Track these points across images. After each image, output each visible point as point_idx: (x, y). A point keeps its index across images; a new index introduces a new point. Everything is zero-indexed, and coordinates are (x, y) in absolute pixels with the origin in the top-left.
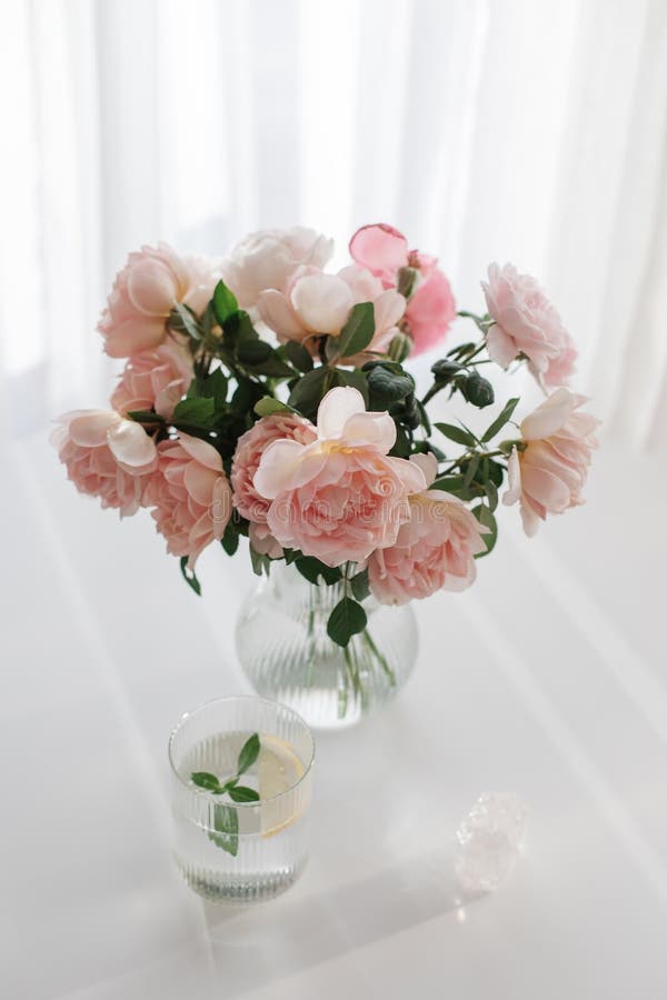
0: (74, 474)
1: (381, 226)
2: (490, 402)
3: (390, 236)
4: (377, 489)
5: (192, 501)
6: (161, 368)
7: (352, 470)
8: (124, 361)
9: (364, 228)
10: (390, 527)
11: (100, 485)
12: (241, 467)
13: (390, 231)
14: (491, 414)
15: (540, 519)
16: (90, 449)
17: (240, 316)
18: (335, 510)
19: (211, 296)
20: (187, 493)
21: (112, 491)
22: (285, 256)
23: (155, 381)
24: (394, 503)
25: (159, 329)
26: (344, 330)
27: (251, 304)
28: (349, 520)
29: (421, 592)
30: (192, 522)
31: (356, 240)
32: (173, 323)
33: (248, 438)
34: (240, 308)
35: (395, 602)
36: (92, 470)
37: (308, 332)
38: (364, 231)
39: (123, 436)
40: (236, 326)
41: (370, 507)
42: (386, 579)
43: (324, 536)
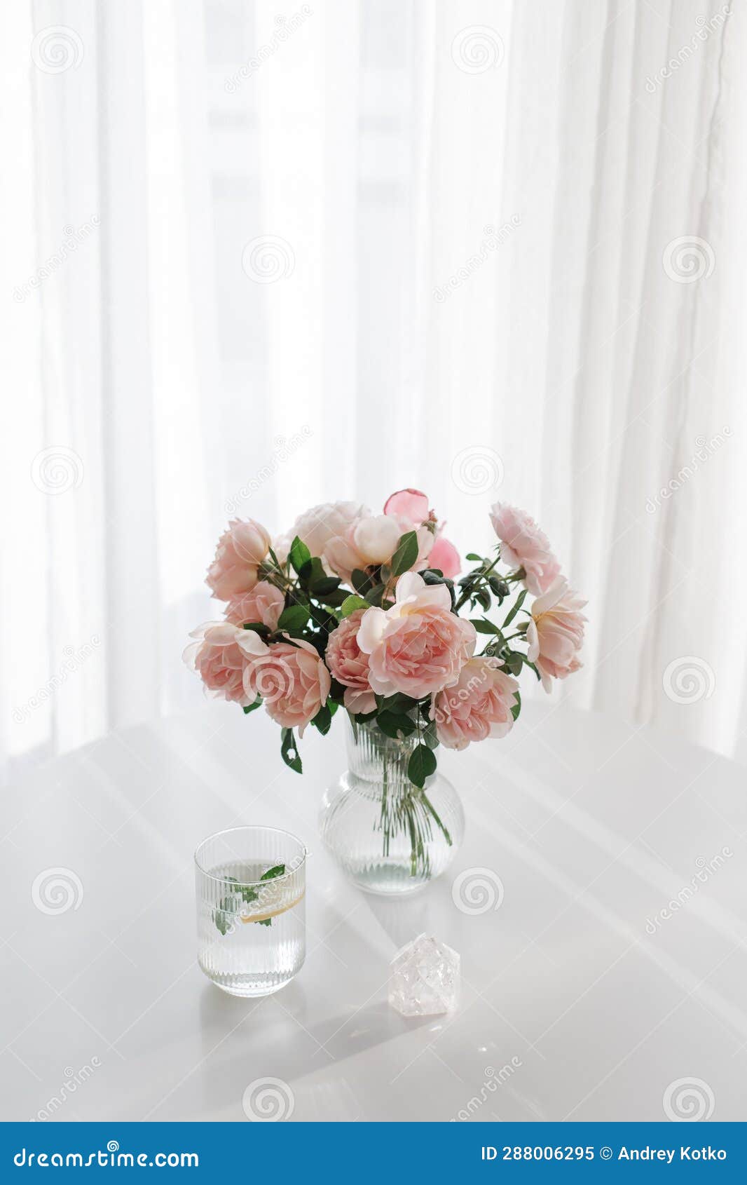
0: (205, 677)
1: (408, 491)
2: (508, 594)
3: (415, 496)
4: (445, 634)
5: (303, 675)
6: (263, 596)
7: (427, 620)
8: (228, 603)
9: (396, 494)
10: (456, 662)
11: (227, 680)
12: (335, 652)
13: (415, 492)
14: (510, 601)
15: (552, 677)
16: (222, 647)
17: (312, 564)
18: (418, 651)
19: (288, 551)
20: (299, 670)
21: (236, 684)
22: (340, 517)
23: (260, 604)
24: (457, 646)
25: (254, 575)
26: (394, 558)
27: (322, 553)
28: (426, 660)
29: (476, 735)
30: (304, 693)
31: (389, 503)
32: (262, 572)
33: (336, 634)
34: (312, 556)
35: (457, 746)
36: (224, 665)
37: (367, 564)
38: (395, 496)
39: (245, 638)
40: (308, 570)
41: (439, 651)
42: (451, 723)
43: (410, 675)
